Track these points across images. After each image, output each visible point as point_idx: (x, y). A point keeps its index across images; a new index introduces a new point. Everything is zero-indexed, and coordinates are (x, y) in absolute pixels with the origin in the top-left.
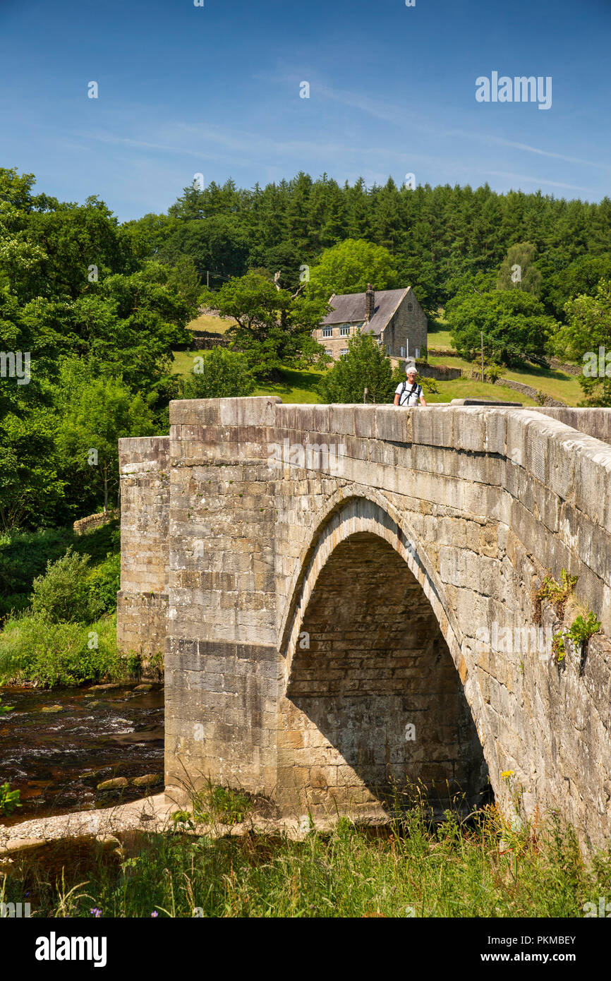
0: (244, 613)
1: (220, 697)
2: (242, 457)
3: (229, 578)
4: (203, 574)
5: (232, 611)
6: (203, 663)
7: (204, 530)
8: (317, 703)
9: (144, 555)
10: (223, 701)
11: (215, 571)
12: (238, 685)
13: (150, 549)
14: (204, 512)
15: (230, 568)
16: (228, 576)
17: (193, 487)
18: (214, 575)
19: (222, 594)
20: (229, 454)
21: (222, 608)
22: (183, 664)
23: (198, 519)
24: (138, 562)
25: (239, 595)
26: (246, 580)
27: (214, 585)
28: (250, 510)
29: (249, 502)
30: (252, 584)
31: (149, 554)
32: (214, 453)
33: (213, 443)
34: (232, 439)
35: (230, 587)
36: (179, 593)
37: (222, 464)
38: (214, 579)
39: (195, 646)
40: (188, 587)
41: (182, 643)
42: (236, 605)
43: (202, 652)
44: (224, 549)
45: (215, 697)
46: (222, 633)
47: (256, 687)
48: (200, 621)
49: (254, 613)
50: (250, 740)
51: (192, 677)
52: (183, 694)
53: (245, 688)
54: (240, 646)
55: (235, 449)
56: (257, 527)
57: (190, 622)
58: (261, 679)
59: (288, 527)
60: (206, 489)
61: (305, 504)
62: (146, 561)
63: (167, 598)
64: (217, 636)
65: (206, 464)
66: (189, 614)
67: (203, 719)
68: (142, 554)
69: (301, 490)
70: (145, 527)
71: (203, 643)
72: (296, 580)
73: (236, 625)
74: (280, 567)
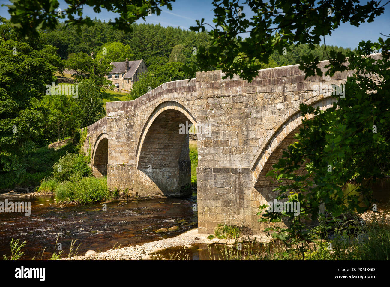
0: (234, 155)
1: (224, 190)
2: (231, 93)
3: (226, 143)
4: (214, 141)
5: (228, 155)
6: (215, 177)
7: (214, 123)
8: (265, 190)
9: (119, 149)
10: (225, 191)
11: (219, 140)
12: (232, 184)
13: (122, 147)
14: (213, 116)
15: (227, 137)
16: (226, 141)
17: (208, 106)
18: (219, 141)
19: (223, 148)
20: (225, 92)
21: (223, 154)
22: (206, 177)
23: (211, 119)
24: (116, 152)
25: (232, 148)
26: (234, 142)
27: (219, 145)
28: (236, 114)
29: (235, 111)
30: (237, 144)
31: (121, 149)
32: (217, 92)
33: (217, 88)
34: (226, 86)
35: (227, 146)
36: (202, 149)
37: (222, 97)
38: (219, 143)
39: (211, 170)
40: (207, 146)
41: (205, 169)
42: (230, 152)
43: (214, 172)
44: (224, 130)
45: (221, 190)
46: (224, 163)
47: (240, 184)
48: (213, 160)
49: (239, 155)
50: (238, 205)
51: (210, 183)
52: (206, 190)
53: (235, 185)
54: (233, 169)
55: (228, 90)
56: (239, 121)
57: (208, 160)
58: (243, 181)
59: (261, 119)
60: (214, 107)
61: (280, 106)
62: (120, 151)
63: (130, 166)
64: (222, 165)
65: (214, 97)
66: (208, 158)
67: (216, 199)
68: (118, 149)
69: (276, 101)
70: (119, 138)
71: (215, 169)
72: (269, 138)
73: (230, 160)
74: (254, 135)
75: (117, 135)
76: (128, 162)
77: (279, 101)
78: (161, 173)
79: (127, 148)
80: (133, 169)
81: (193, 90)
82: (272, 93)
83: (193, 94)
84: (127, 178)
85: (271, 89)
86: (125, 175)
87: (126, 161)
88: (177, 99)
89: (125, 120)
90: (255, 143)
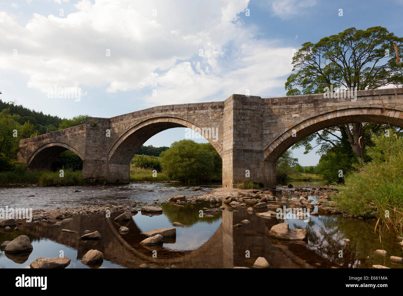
0: (254, 143)
1: (248, 162)
2: (253, 108)
3: (250, 135)
4: (243, 134)
5: (251, 142)
6: (244, 154)
7: (243, 124)
14: (243, 120)
15: (250, 132)
17: (240, 114)
18: (246, 134)
19: (248, 138)
22: (238, 154)
23: (241, 121)
25: (253, 139)
26: (254, 135)
27: (246, 136)
30: (256, 136)
32: (246, 107)
33: (246, 105)
34: (250, 104)
35: (250, 137)
36: (236, 138)
37: (248, 110)
39: (241, 150)
40: (239, 137)
41: (238, 150)
43: (243, 152)
44: (249, 128)
46: (249, 147)
47: (258, 159)
48: (242, 145)
49: (257, 143)
51: (241, 157)
52: (238, 161)
53: (255, 159)
54: (253, 150)
55: (251, 106)
56: (257, 124)
57: (239, 145)
58: (259, 157)
59: (276, 123)
60: (244, 114)
61: (297, 115)
62: (95, 151)
63: (103, 161)
64: (247, 148)
65: (243, 109)
66: (239, 143)
68: (93, 149)
69: (292, 113)
70: (95, 142)
71: (243, 150)
72: (283, 133)
73: (252, 145)
74: (268, 132)
75: (93, 139)
76: (101, 159)
77: (294, 113)
78: (120, 168)
79: (101, 149)
80: (105, 163)
81: (196, 109)
82: (288, 109)
83: (196, 111)
84: (99, 169)
85: (288, 107)
86: (99, 167)
87: (99, 157)
88: (175, 115)
89: (101, 130)
90: (269, 136)
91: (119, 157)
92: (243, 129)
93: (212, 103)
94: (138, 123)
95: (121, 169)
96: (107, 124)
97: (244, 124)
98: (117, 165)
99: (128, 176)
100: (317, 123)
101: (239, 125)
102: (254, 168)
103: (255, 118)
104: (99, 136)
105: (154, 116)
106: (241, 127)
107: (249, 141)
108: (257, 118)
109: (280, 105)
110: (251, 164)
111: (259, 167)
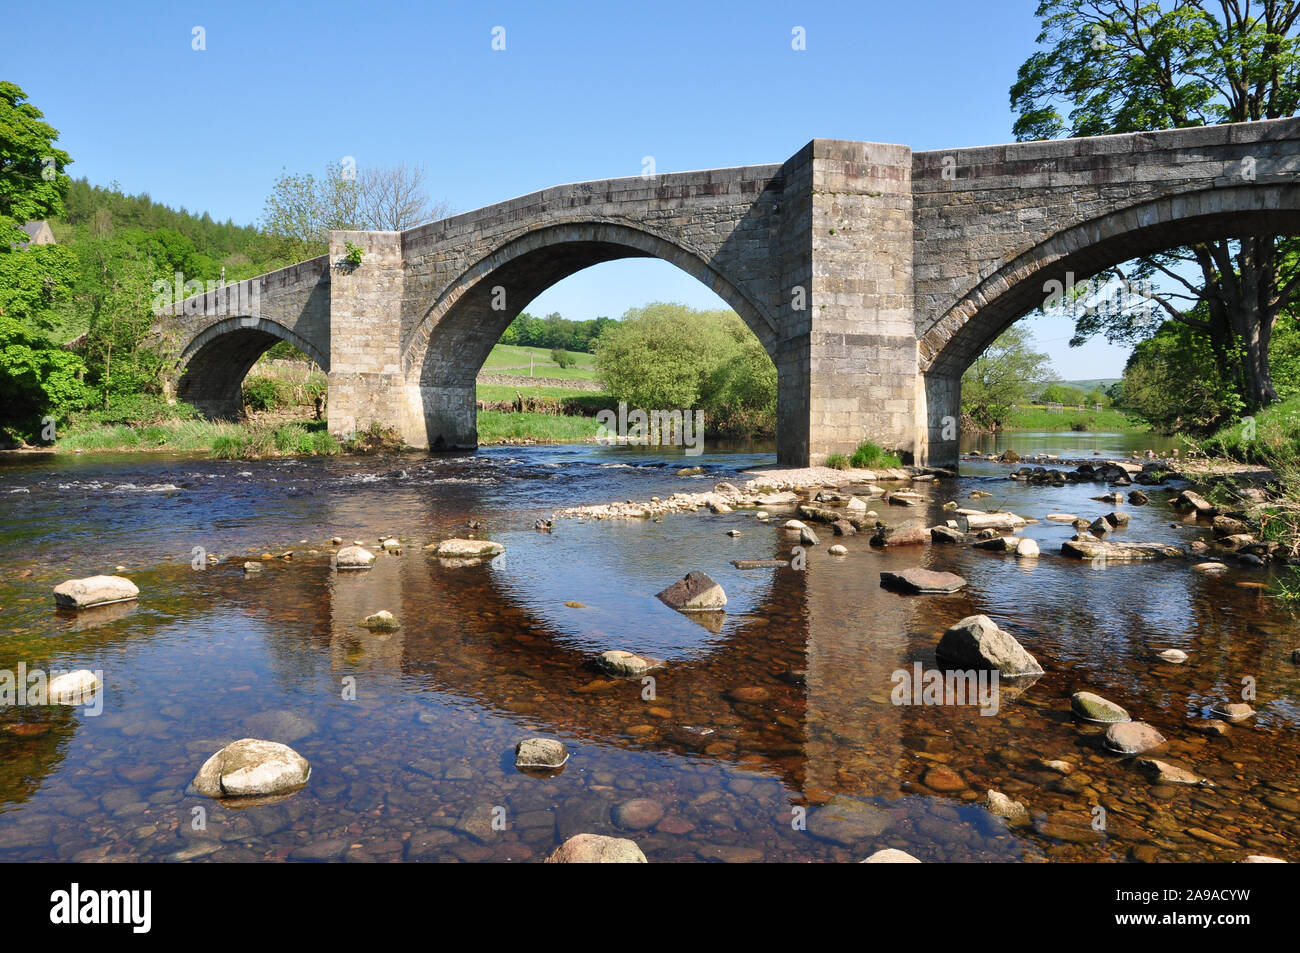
0: (884, 311)
1: (864, 378)
2: (882, 189)
3: (870, 285)
4: (846, 280)
5: (874, 311)
6: (849, 353)
7: (847, 245)
10: (867, 383)
11: (857, 278)
12: (881, 367)
13: (367, 334)
14: (849, 230)
15: (872, 276)
16: (870, 282)
17: (835, 210)
18: (857, 282)
19: (864, 297)
20: (870, 186)
22: (830, 353)
23: (841, 236)
24: (352, 345)
25: (880, 298)
26: (886, 286)
27: (857, 290)
28: (891, 231)
30: (892, 289)
31: (365, 338)
32: (859, 184)
33: (855, 177)
34: (871, 175)
35: (872, 291)
36: (822, 296)
37: (864, 194)
38: (857, 285)
39: (841, 338)
40: (831, 291)
41: (828, 335)
42: (877, 305)
43: (847, 343)
44: (867, 261)
45: (858, 378)
46: (865, 326)
47: (897, 368)
48: (844, 319)
49: (895, 312)
51: (839, 365)
52: (830, 377)
53: (887, 370)
54: (882, 338)
55: (876, 183)
59: (962, 238)
60: (849, 212)
61: (1036, 214)
62: (362, 343)
63: (388, 377)
64: (860, 330)
65: (848, 193)
66: (834, 312)
67: (848, 396)
68: (357, 338)
69: (1016, 206)
70: (362, 313)
71: (848, 336)
72: (986, 276)
73: (877, 321)
74: (933, 273)
75: (354, 306)
76: (382, 369)
77: (1026, 205)
79: (382, 337)
80: (396, 385)
81: (686, 195)
82: (1003, 191)
83: (689, 202)
84: (379, 403)
85: (1002, 183)
86: (376, 398)
87: (376, 366)
88: (616, 216)
89: (377, 273)
90: (937, 286)
91: (438, 364)
92: (847, 264)
93: (743, 171)
94: (494, 248)
95: (449, 402)
96: (394, 254)
97: (851, 247)
98: (434, 389)
99: (470, 425)
100: (1104, 242)
101: (833, 248)
102: (883, 401)
103: (890, 225)
104: (373, 296)
105: (546, 220)
106: (839, 255)
107: (865, 307)
108: (898, 223)
109: (977, 176)
110: (872, 384)
111: (900, 397)
